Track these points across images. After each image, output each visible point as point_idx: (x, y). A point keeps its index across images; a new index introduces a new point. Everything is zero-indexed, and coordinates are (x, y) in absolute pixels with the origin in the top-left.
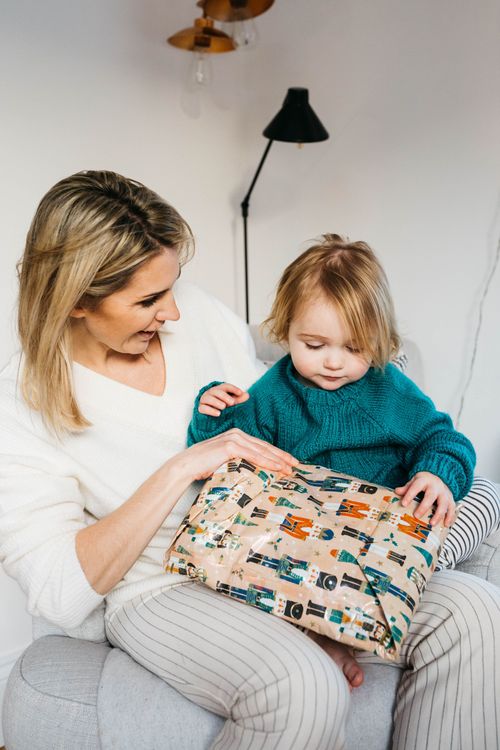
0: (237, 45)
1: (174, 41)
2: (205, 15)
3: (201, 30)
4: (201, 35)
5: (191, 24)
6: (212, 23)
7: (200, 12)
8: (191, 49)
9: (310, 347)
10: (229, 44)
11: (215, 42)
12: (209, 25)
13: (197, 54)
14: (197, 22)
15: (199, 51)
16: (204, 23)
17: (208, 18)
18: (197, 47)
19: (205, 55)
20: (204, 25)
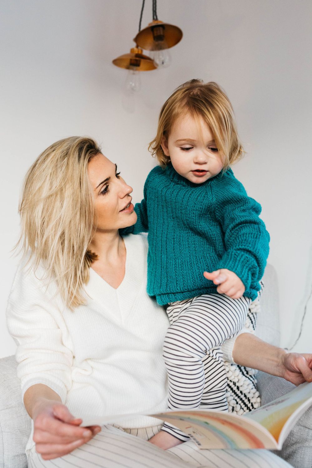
0: (157, 65)
1: (117, 62)
2: (137, 47)
3: (134, 55)
4: (134, 58)
5: (128, 52)
6: (142, 51)
7: (134, 45)
8: (128, 68)
9: (183, 149)
10: (152, 65)
11: (143, 63)
12: (140, 52)
13: (131, 71)
14: (132, 50)
15: (133, 69)
16: (136, 51)
17: (139, 48)
18: (131, 67)
19: (137, 72)
20: (137, 52)
